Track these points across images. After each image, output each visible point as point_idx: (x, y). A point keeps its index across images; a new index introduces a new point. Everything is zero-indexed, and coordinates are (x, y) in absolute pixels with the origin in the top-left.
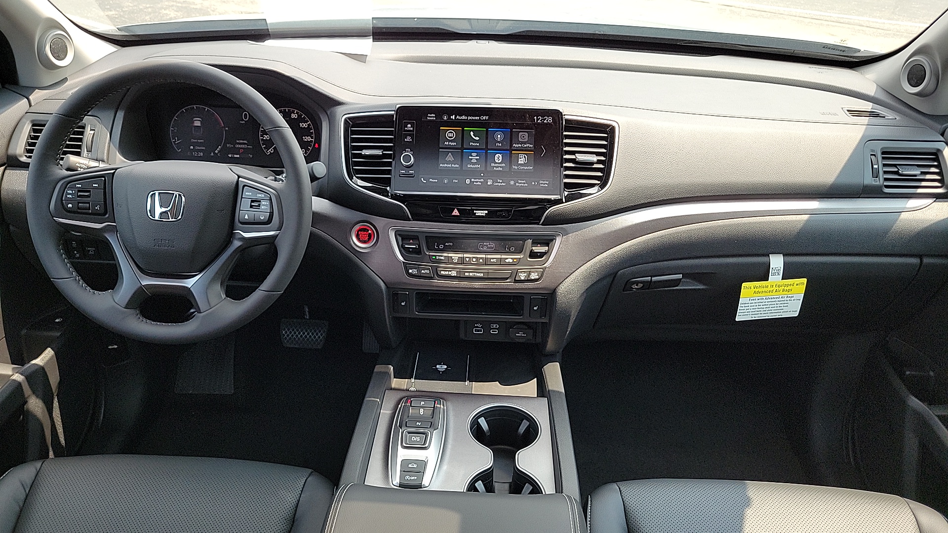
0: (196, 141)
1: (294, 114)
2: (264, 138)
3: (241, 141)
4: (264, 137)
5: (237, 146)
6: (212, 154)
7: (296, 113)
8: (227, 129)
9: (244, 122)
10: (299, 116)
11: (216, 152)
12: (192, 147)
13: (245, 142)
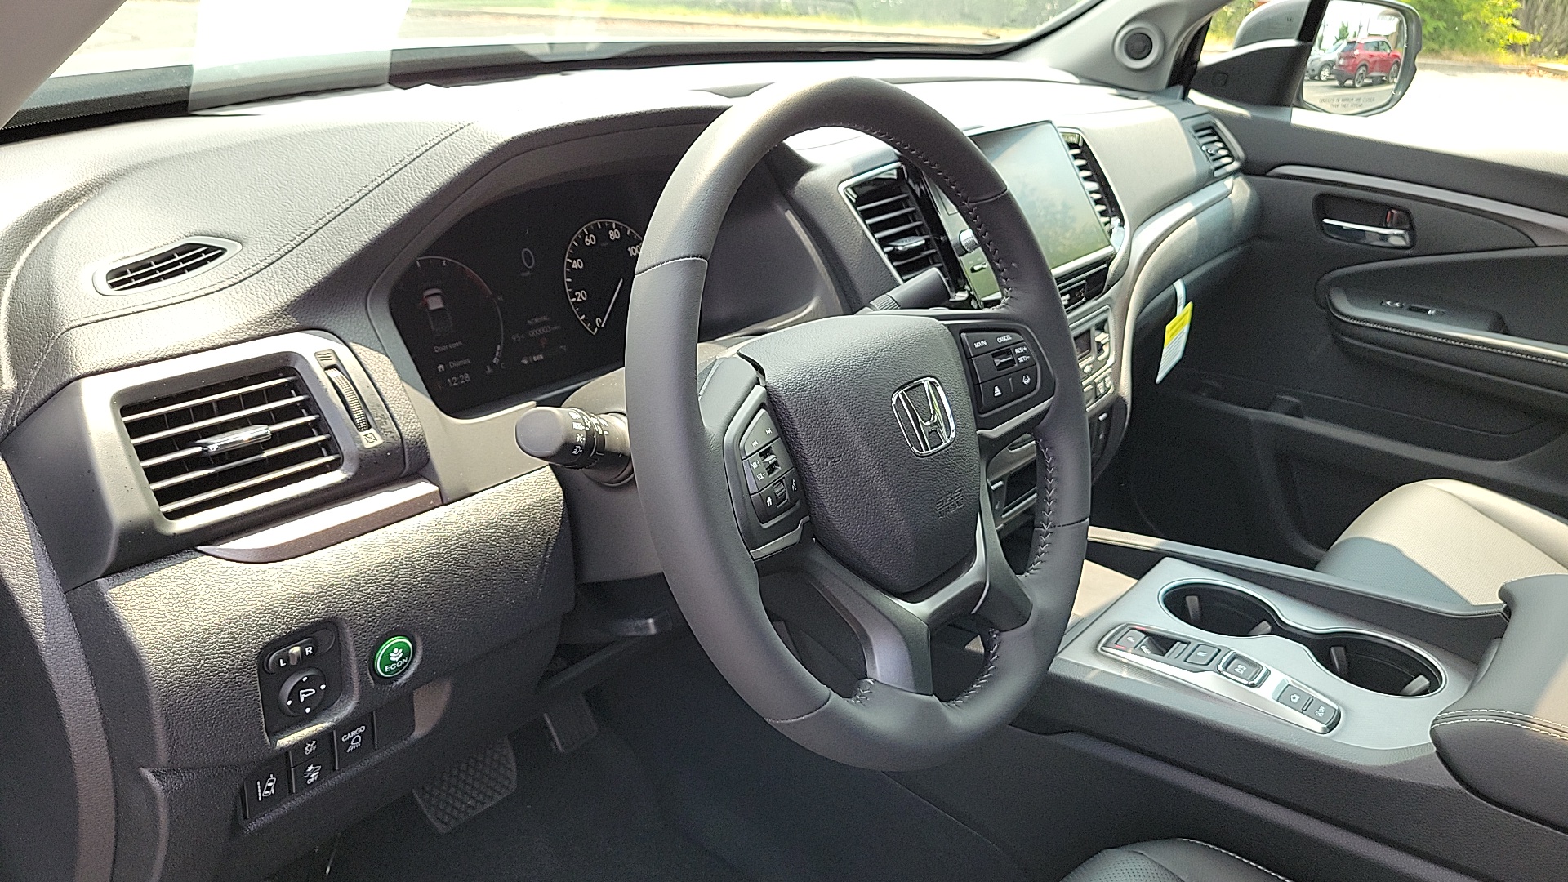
0: (445, 348)
1: (613, 230)
2: (579, 300)
3: (537, 320)
4: (576, 297)
5: (532, 333)
6: (489, 370)
7: (616, 228)
8: (500, 298)
9: (528, 273)
10: (623, 232)
11: (495, 361)
12: (441, 367)
13: (545, 319)
